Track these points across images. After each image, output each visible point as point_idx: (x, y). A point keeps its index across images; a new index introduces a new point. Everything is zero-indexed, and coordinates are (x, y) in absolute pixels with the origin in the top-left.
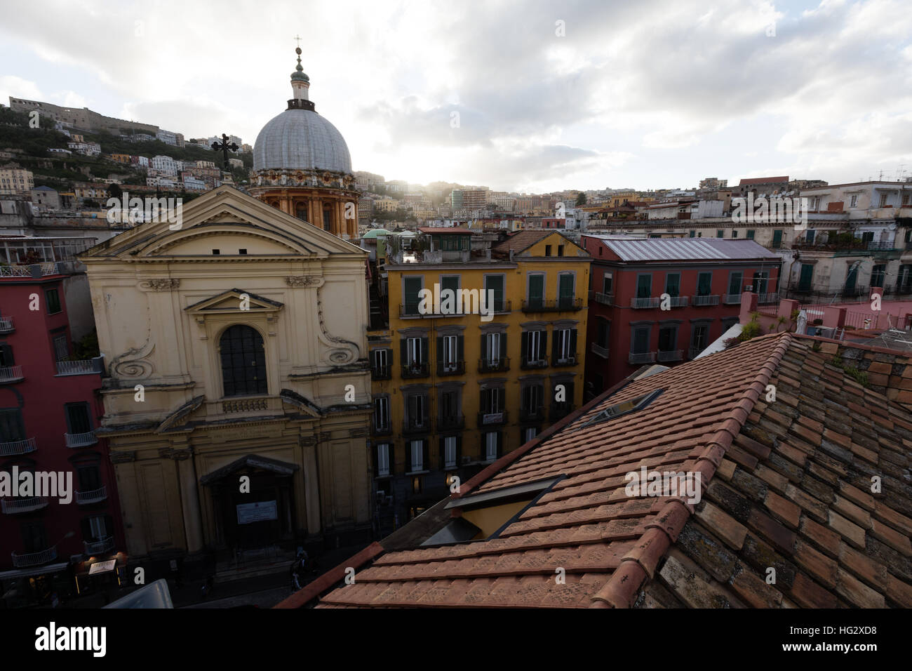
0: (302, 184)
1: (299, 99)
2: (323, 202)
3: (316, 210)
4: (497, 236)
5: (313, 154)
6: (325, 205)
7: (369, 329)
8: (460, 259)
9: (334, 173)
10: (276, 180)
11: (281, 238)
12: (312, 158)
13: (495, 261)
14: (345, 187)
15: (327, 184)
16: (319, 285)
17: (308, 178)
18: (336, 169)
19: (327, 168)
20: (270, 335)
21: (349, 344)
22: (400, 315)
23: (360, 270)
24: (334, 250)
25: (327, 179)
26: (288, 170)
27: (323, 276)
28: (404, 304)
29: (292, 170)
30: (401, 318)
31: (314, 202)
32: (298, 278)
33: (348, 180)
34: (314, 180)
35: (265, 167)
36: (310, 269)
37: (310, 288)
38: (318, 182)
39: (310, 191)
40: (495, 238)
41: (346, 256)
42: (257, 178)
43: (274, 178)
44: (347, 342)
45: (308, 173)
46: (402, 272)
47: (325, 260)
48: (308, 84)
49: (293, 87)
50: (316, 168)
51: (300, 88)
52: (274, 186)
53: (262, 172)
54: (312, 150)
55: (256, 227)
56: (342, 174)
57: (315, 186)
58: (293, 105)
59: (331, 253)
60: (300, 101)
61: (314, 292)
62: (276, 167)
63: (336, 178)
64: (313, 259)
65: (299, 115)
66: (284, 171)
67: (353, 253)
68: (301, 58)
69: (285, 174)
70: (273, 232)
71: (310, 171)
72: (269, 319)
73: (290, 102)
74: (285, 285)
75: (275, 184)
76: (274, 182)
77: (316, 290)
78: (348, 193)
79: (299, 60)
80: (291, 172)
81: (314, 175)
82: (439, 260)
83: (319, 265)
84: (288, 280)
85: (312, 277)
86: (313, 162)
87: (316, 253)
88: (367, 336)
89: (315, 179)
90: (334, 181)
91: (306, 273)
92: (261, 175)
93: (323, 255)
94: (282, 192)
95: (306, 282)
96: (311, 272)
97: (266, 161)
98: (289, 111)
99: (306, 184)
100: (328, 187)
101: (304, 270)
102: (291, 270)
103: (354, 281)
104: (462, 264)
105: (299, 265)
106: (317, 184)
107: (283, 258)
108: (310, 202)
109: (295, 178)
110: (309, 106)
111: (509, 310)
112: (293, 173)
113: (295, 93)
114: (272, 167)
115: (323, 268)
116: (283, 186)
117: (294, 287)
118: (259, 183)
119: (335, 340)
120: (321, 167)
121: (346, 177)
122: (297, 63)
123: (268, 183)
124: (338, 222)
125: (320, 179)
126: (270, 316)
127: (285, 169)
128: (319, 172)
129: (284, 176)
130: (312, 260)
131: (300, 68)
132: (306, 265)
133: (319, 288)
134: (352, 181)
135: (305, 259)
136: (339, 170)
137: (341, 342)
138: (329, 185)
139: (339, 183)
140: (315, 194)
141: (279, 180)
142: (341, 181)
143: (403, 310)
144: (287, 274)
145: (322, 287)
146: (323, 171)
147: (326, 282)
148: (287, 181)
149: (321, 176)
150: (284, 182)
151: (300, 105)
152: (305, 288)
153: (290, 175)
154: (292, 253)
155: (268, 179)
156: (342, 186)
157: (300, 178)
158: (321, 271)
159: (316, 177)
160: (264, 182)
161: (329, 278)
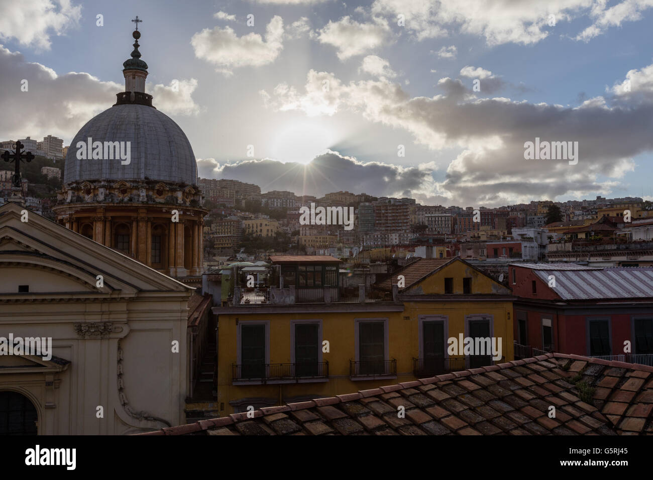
0: (126, 199)
1: (132, 91)
2: (152, 224)
3: (142, 234)
4: (386, 268)
5: (143, 160)
6: (155, 227)
7: (188, 400)
8: (322, 299)
9: (171, 184)
10: (91, 195)
11: (74, 269)
12: (143, 165)
13: (373, 301)
14: (185, 202)
15: (160, 200)
16: (122, 335)
17: (135, 192)
18: (173, 179)
19: (162, 178)
20: (48, 408)
21: (157, 422)
22: (234, 379)
23: (179, 314)
24: (144, 286)
25: (160, 193)
26: (109, 181)
27: (128, 322)
28: (239, 363)
29: (113, 181)
30: (234, 384)
31: (141, 224)
32: (92, 325)
33: (189, 193)
34: (141, 194)
35: (78, 178)
36: (110, 313)
37: (109, 339)
38: (147, 196)
39: (136, 210)
40: (383, 270)
41: (163, 294)
42: (66, 192)
43: (88, 192)
44: (155, 419)
45: (135, 185)
46: (237, 317)
47: (131, 300)
48: (146, 74)
49: (125, 77)
50: (146, 178)
51: (134, 78)
52: (88, 203)
53: (74, 185)
54: (143, 155)
55: (44, 256)
56: (182, 186)
57: (143, 202)
58: (123, 99)
59: (140, 291)
60: (133, 94)
61: (114, 344)
62: (93, 178)
63: (173, 191)
64: (115, 298)
65: (131, 111)
66: (103, 183)
67: (171, 291)
68: (139, 43)
69: (103, 187)
70: (66, 262)
71: (138, 182)
72: (49, 384)
73: (120, 96)
74: (76, 336)
75: (89, 201)
76: (88, 198)
77: (116, 341)
78: (189, 210)
79: (136, 46)
80: (112, 184)
81: (142, 187)
82: (290, 299)
83: (123, 307)
84: (79, 328)
85: (113, 323)
86: (143, 171)
87: (120, 290)
88: (185, 411)
89: (143, 193)
90: (170, 194)
91: (105, 318)
92: (72, 189)
93: (129, 293)
94: (98, 211)
95: (103, 331)
96: (112, 316)
97: (80, 171)
98: (117, 107)
99: (131, 200)
100: (160, 203)
101: (103, 313)
102: (84, 313)
103: (170, 330)
104: (324, 306)
105: (96, 307)
106: (145, 200)
107: (74, 297)
108: (134, 224)
109: (116, 193)
110: (146, 100)
111: (394, 373)
112: (115, 185)
113: (128, 85)
114: (87, 178)
115: (129, 311)
116: (99, 202)
117: (87, 337)
118: (68, 200)
119: (139, 416)
120: (154, 177)
121: (187, 190)
122: (133, 49)
123: (80, 200)
124: (172, 251)
125: (151, 193)
126: (50, 378)
127: (104, 181)
128: (150, 183)
129: (102, 190)
130: (113, 300)
131: (136, 54)
132: (105, 307)
133: (121, 340)
134: (196, 194)
135: (105, 299)
136: (177, 180)
137: (146, 418)
138: (162, 201)
139: (177, 199)
140: (143, 214)
141: (96, 195)
142: (179, 195)
143: (239, 371)
144: (79, 319)
145: (126, 337)
146: (156, 182)
147: (131, 331)
148: (106, 195)
149: (153, 189)
150: (101, 197)
151: (133, 99)
152: (102, 339)
153: (111, 188)
154: (88, 290)
155: (81, 194)
156: (180, 201)
157: (124, 192)
158: (125, 316)
159: (144, 191)
160: (75, 198)
161: (135, 326)
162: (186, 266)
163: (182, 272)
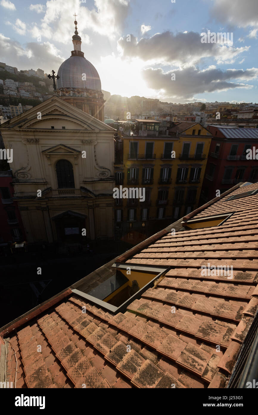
0: (80, 96)
2: (89, 105)
4: (169, 125)
6: (90, 107)
7: (115, 164)
8: (155, 135)
9: (94, 91)
11: (80, 122)
13: (170, 136)
14: (99, 98)
15: (91, 96)
16: (95, 144)
17: (82, 93)
18: (94, 89)
19: (91, 88)
20: (76, 165)
21: (106, 170)
22: (128, 158)
23: (112, 138)
24: (101, 129)
25: (90, 94)
26: (73, 88)
27: (97, 140)
28: (130, 153)
29: (75, 88)
30: (129, 160)
31: (85, 105)
32: (86, 141)
34: (85, 94)
35: (62, 87)
36: (91, 137)
37: (92, 145)
38: (87, 95)
39: (83, 100)
42: (59, 92)
43: (67, 92)
44: (106, 169)
45: (82, 90)
46: (130, 140)
47: (97, 133)
48: (81, 42)
49: (73, 43)
50: (86, 88)
51: (77, 44)
53: (62, 89)
55: (69, 116)
56: (98, 92)
57: (85, 97)
58: (73, 54)
59: (100, 130)
60: (77, 51)
62: (68, 87)
63: (95, 93)
64: (93, 132)
65: (77, 59)
67: (109, 130)
69: (72, 90)
72: (75, 158)
73: (72, 52)
74: (82, 144)
75: (68, 96)
76: (67, 94)
77: (94, 146)
78: (100, 101)
79: (76, 28)
80: (74, 90)
81: (85, 91)
82: (146, 135)
83: (95, 135)
84: (82, 141)
85: (92, 140)
86: (84, 85)
87: (94, 129)
88: (114, 167)
92: (61, 91)
93: (97, 131)
94: (71, 100)
95: (90, 142)
96: (92, 138)
97: (63, 84)
98: (72, 57)
99: (81, 96)
100: (91, 98)
101: (89, 137)
102: (83, 137)
103: (110, 143)
104: (156, 137)
105: (87, 135)
106: (86, 96)
107: (80, 131)
108: (83, 105)
109: (76, 93)
110: (81, 54)
113: (75, 47)
114: (66, 87)
115: (97, 136)
117: (85, 144)
118: (61, 95)
119: (101, 168)
120: (88, 88)
121: (99, 93)
122: (75, 30)
123: (64, 95)
125: (88, 94)
126: (75, 156)
128: (87, 90)
129: (71, 92)
130: (92, 133)
131: (76, 33)
132: (90, 135)
134: (101, 95)
135: (90, 132)
136: (96, 89)
137: (104, 168)
139: (96, 96)
140: (86, 101)
141: (70, 94)
143: (129, 156)
144: (82, 138)
146: (89, 90)
147: (98, 143)
149: (88, 92)
150: (72, 95)
151: (77, 54)
152: (89, 145)
154: (84, 129)
155: (64, 93)
157: (79, 93)
158: (96, 138)
159: (86, 93)
160: (62, 94)
161: (99, 141)
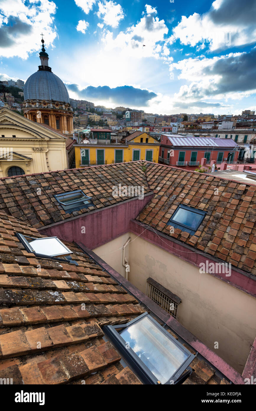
0: (46, 107)
1: (44, 65)
2: (56, 116)
3: (52, 120)
5: (50, 93)
6: (57, 117)
8: (105, 143)
9: (61, 102)
10: (34, 105)
11: (29, 131)
12: (50, 95)
13: (120, 144)
14: (66, 109)
15: (57, 108)
16: (47, 151)
17: (49, 104)
18: (61, 101)
19: (57, 100)
20: (27, 171)
22: (80, 165)
23: (63, 146)
25: (57, 105)
26: (39, 100)
27: (48, 148)
28: (81, 160)
29: (41, 100)
30: (80, 166)
31: (52, 116)
32: (37, 148)
33: (67, 106)
34: (51, 106)
35: (29, 98)
36: (42, 145)
37: (43, 152)
38: (53, 106)
39: (50, 111)
40: (125, 135)
41: (57, 140)
42: (26, 103)
43: (33, 104)
45: (48, 102)
46: (80, 147)
47: (48, 141)
48: (48, 58)
49: (41, 59)
50: (52, 100)
51: (44, 60)
52: (33, 108)
53: (28, 101)
54: (50, 91)
55: (19, 126)
56: (64, 103)
57: (52, 108)
58: (41, 68)
59: (50, 138)
60: (44, 67)
61: (44, 154)
62: (34, 99)
63: (62, 105)
64: (43, 140)
65: (43, 73)
66: (37, 101)
67: (60, 139)
69: (38, 102)
70: (26, 128)
71: (49, 101)
73: (39, 67)
74: (33, 151)
75: (34, 107)
76: (33, 106)
78: (67, 112)
79: (43, 46)
80: (41, 101)
81: (51, 103)
82: (96, 143)
83: (46, 143)
84: (33, 149)
85: (43, 148)
86: (50, 97)
87: (44, 138)
89: (51, 105)
90: (60, 106)
91: (41, 146)
92: (27, 102)
93: (47, 139)
94: (37, 111)
95: (41, 150)
96: (43, 146)
97: (29, 96)
98: (39, 72)
99: (47, 107)
100: (57, 109)
101: (40, 145)
102: (34, 145)
103: (61, 150)
104: (105, 145)
105: (38, 143)
106: (52, 107)
107: (30, 139)
108: (50, 116)
109: (42, 104)
110: (49, 69)
112: (42, 102)
113: (42, 63)
114: (32, 98)
115: (48, 144)
116: (37, 108)
117: (36, 152)
118: (27, 106)
120: (54, 100)
121: (66, 105)
123: (31, 106)
124: (63, 125)
125: (54, 105)
126: (27, 163)
127: (38, 100)
128: (53, 102)
129: (37, 103)
131: (43, 50)
132: (40, 143)
133: (46, 153)
134: (69, 106)
135: (40, 140)
136: (62, 101)
138: (58, 108)
139: (63, 108)
140: (52, 112)
141: (36, 105)
142: (64, 106)
143: (81, 162)
145: (48, 152)
146: (55, 101)
147: (49, 150)
148: (39, 105)
149: (55, 104)
150: (37, 106)
151: (44, 69)
152: (40, 152)
153: (40, 103)
154: (34, 137)
155: (31, 104)
156: (64, 108)
157: (45, 104)
158: (47, 146)
159: (52, 104)
160: (28, 106)
161: (50, 149)
162: (68, 130)
163: (67, 132)
